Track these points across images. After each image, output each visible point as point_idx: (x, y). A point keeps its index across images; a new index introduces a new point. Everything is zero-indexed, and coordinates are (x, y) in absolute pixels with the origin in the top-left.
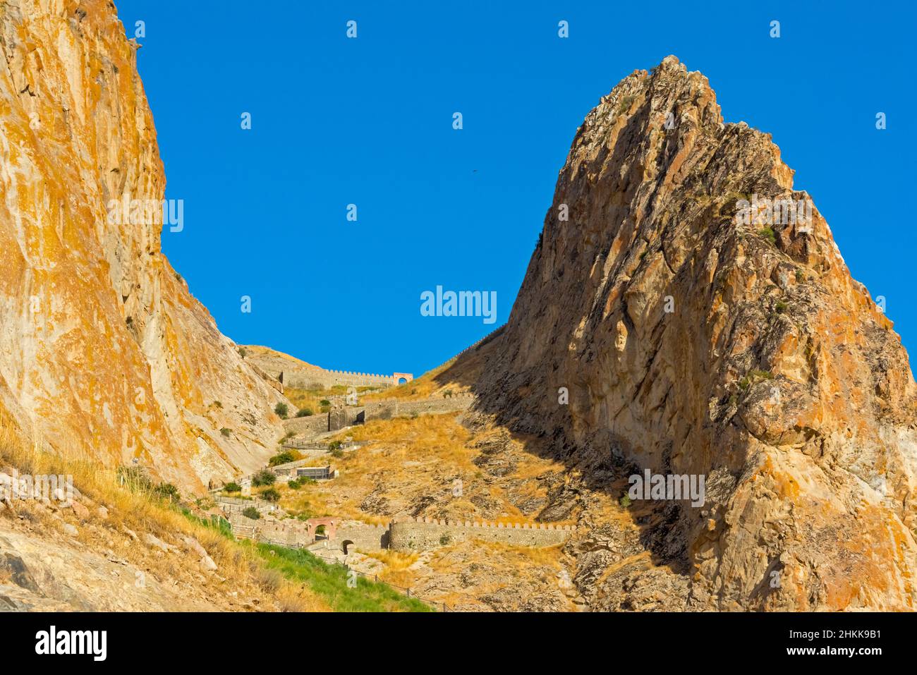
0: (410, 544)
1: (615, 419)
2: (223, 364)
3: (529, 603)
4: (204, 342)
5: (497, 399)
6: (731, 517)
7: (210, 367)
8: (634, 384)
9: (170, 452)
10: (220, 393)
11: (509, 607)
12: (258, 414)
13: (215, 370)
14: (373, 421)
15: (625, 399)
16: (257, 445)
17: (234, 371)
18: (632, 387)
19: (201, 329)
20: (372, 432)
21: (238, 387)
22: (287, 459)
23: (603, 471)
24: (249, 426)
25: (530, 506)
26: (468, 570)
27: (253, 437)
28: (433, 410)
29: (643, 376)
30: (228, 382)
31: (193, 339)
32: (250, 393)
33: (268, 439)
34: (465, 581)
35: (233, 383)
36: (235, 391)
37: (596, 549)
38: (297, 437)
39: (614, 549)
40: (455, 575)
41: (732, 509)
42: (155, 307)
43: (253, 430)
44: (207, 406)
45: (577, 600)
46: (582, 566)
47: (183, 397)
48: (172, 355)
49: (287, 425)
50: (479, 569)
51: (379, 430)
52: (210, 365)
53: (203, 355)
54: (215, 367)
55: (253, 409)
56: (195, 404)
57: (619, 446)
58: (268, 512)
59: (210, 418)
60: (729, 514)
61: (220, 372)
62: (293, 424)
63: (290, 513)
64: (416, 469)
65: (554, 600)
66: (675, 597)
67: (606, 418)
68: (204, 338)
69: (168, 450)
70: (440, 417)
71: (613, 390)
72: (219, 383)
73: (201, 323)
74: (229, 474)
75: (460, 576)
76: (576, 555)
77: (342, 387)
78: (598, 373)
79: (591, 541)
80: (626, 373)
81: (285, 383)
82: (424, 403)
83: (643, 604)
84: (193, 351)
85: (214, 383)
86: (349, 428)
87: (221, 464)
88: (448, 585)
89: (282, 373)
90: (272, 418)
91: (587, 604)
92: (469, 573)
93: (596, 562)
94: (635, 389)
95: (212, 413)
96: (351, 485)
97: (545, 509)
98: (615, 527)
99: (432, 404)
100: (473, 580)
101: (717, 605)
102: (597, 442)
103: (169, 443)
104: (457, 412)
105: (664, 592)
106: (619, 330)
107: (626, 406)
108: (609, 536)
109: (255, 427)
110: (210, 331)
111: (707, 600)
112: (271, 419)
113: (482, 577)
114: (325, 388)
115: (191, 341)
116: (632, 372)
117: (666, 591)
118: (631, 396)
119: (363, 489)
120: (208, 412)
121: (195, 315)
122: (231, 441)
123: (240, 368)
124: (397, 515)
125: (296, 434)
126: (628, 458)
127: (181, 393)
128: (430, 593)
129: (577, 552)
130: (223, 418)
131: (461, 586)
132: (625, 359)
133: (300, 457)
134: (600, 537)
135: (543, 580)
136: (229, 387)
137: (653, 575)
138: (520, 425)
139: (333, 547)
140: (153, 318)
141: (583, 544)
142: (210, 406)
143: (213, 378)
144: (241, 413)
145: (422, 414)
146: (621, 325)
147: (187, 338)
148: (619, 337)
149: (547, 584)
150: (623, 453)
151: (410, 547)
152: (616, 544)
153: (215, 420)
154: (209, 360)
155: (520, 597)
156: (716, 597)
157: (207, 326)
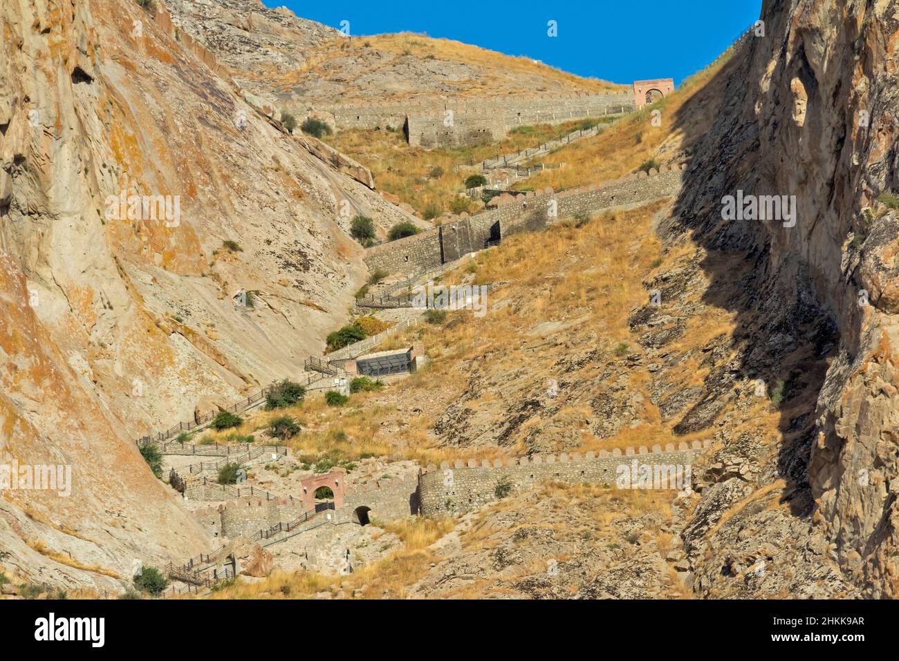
0: (447, 504)
1: (809, 239)
2: (241, 162)
3: (597, 581)
4: (200, 127)
5: (711, 178)
6: (842, 428)
7: (216, 173)
8: (825, 182)
9: (70, 408)
10: (237, 220)
11: (563, 591)
12: (315, 246)
13: (226, 178)
14: (515, 236)
15: (818, 206)
16: (311, 310)
17: (264, 170)
18: (823, 186)
19: (193, 100)
20: (507, 261)
21: (274, 201)
22: (351, 336)
23: (780, 335)
24: (291, 276)
25: (674, 405)
26: (510, 541)
27: (302, 296)
28: (618, 203)
29: (833, 168)
30: (254, 196)
31: (176, 128)
32: (298, 208)
33: (333, 294)
34: (501, 559)
35: (264, 197)
36: (268, 211)
37: (724, 479)
38: (387, 281)
39: (748, 477)
40: (488, 552)
41: (842, 417)
42: (64, 123)
43: (301, 283)
44: (209, 253)
45: (679, 565)
46: (701, 508)
47: (159, 249)
48: (130, 177)
49: (372, 258)
50: (530, 536)
51: (520, 255)
52: (215, 170)
53: (202, 153)
54: (225, 171)
55: (304, 238)
56: (184, 257)
57: (812, 285)
58: (264, 466)
59: (216, 277)
60: (839, 423)
61: (236, 180)
62: (381, 255)
63: (303, 460)
64: (542, 342)
65: (643, 569)
66: (790, 549)
67: (798, 236)
68: (200, 119)
69: (68, 405)
70: (629, 216)
71: (802, 189)
72: (235, 202)
73: (194, 89)
74: (231, 390)
75: (496, 551)
76: (699, 490)
77: (530, 129)
78: (782, 161)
79: (719, 466)
80: (810, 164)
81: (414, 141)
82: (600, 191)
83: (748, 566)
84: (177, 152)
85: (225, 204)
86: (473, 255)
87: (216, 375)
88: (474, 570)
89: (407, 119)
90: (343, 249)
91: (691, 569)
92: (510, 545)
93: (718, 501)
94: (827, 189)
95: (220, 267)
96: (431, 385)
97: (694, 409)
98: (757, 439)
99: (616, 192)
100: (513, 557)
101: (836, 557)
102: (783, 280)
103: (68, 393)
104: (657, 203)
105: (776, 545)
106: (793, 91)
107: (819, 217)
108: (744, 455)
109: (309, 277)
110: (212, 99)
111: (824, 550)
112: (340, 252)
113: (529, 550)
114: (495, 137)
115: (174, 132)
116: (818, 161)
117: (778, 542)
118: (823, 199)
119: (448, 392)
120: (212, 265)
121: (181, 74)
122: (259, 312)
123: (278, 162)
124: (476, 441)
125: (385, 275)
126: (824, 307)
127: (154, 245)
128: (444, 585)
129: (701, 485)
130: (241, 272)
131: (495, 568)
132: (807, 139)
133: (378, 328)
134: (730, 459)
135: (633, 540)
136: (256, 205)
137: (763, 520)
138: (729, 233)
139: (342, 520)
140: (63, 143)
141: (708, 472)
142: (215, 253)
143: (223, 194)
144: (278, 252)
145: (596, 214)
146: (796, 83)
147: (165, 130)
148: (797, 101)
149: (639, 544)
150: (817, 297)
151: (448, 509)
152: (751, 467)
153: (224, 278)
154: (212, 160)
155: (584, 573)
156: (834, 546)
157: (207, 92)
